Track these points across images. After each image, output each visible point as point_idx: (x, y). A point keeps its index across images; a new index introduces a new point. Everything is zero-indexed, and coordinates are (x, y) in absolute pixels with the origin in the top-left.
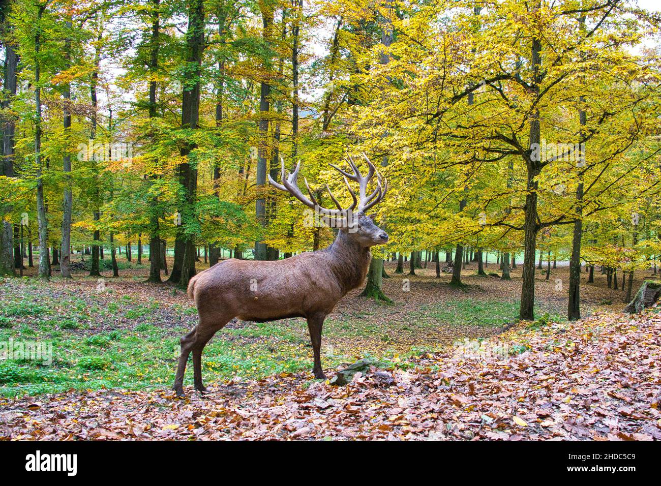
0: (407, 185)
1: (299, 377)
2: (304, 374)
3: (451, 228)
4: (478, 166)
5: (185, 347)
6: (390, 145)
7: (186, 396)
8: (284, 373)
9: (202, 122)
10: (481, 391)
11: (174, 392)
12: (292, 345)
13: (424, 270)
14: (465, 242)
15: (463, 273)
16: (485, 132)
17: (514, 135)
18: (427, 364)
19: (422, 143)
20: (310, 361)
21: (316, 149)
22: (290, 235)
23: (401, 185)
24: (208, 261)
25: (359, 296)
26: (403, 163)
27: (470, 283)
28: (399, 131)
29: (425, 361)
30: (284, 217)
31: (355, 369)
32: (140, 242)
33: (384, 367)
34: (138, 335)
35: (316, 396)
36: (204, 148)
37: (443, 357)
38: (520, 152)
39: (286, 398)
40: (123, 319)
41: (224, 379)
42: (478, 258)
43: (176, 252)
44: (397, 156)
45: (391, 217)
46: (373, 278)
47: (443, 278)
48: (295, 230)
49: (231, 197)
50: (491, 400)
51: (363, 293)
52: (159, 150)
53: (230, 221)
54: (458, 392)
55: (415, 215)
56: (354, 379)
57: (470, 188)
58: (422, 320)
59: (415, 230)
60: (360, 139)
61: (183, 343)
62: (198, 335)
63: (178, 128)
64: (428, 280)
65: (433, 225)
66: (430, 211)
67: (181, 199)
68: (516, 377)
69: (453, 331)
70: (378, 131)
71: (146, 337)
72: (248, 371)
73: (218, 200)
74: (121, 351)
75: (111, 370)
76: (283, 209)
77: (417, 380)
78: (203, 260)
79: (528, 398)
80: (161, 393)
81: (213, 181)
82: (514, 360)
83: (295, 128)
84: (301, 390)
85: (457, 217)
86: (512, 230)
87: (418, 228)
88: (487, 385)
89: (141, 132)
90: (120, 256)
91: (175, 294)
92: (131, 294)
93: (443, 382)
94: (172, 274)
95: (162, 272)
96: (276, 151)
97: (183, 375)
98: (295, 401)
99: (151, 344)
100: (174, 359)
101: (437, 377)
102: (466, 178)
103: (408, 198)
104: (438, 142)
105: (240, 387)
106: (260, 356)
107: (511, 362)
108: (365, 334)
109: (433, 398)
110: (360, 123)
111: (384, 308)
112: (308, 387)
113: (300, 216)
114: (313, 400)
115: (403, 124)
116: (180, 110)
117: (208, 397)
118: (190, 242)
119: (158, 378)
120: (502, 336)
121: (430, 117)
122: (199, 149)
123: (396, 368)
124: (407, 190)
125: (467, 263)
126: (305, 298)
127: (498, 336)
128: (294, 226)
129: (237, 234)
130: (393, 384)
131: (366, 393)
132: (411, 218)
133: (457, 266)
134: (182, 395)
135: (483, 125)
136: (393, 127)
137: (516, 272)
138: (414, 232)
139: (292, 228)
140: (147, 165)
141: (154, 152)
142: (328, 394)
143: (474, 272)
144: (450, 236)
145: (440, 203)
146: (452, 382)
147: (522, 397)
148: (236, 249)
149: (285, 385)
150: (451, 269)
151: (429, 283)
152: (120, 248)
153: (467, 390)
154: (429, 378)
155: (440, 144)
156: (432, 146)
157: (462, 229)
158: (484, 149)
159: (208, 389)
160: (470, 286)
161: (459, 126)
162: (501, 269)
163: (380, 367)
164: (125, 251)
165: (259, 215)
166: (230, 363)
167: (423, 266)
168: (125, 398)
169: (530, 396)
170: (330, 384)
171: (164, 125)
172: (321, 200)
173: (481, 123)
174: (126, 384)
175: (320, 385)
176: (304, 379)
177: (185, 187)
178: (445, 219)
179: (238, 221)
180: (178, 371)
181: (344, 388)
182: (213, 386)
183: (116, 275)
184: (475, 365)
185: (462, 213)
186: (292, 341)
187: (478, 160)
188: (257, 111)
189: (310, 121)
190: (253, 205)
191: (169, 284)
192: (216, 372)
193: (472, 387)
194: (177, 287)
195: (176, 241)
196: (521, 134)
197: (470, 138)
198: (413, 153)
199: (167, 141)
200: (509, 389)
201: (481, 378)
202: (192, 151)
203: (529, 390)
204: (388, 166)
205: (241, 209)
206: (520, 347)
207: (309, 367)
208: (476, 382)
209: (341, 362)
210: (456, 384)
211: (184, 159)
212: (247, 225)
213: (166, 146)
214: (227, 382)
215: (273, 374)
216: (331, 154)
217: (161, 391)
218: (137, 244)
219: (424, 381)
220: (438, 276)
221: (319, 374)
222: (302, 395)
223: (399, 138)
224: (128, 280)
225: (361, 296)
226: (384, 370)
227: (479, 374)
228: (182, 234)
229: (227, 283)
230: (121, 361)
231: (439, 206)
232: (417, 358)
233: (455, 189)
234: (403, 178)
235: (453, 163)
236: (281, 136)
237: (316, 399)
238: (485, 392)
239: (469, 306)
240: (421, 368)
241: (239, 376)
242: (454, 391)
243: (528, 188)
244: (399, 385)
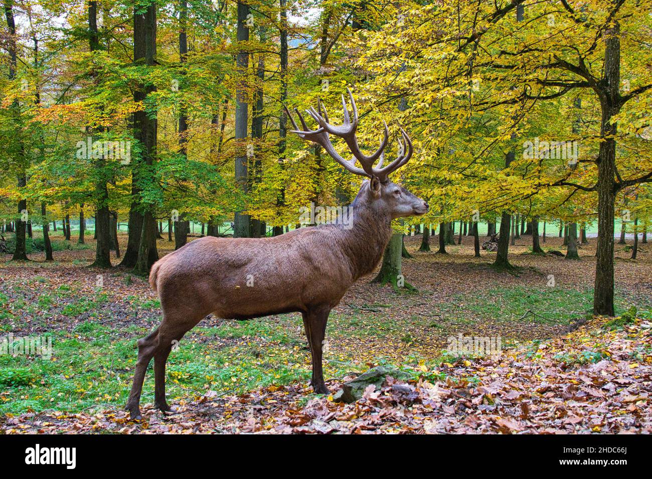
0: (433, 135)
1: (293, 391)
2: (299, 387)
3: (494, 191)
4: (530, 105)
5: (145, 353)
6: (409, 82)
7: (143, 418)
8: (273, 385)
9: (161, 56)
10: (539, 414)
11: (127, 413)
12: (284, 348)
13: (458, 247)
14: (513, 208)
15: (512, 250)
16: (540, 59)
17: (582, 60)
18: (464, 374)
19: (453, 78)
20: (307, 369)
21: (311, 89)
22: (280, 203)
23: (425, 135)
24: (173, 238)
25: (372, 282)
26: (427, 106)
27: (521, 264)
28: (421, 63)
29: (460, 371)
30: (272, 179)
31: (366, 381)
32: (82, 214)
33: (405, 378)
34: (80, 337)
35: (315, 416)
36: (165, 90)
37: (486, 366)
38: (591, 83)
39: (276, 419)
40: (60, 315)
41: (194, 394)
42: (533, 229)
43: (130, 227)
44: (420, 96)
45: (412, 177)
46: (390, 258)
47: (484, 257)
48: (286, 196)
49: (203, 154)
50: (553, 427)
51: (376, 278)
52: (105, 94)
53: (202, 186)
54: (506, 415)
55: (445, 174)
56: (365, 394)
57: (519, 135)
58: (457, 314)
59: (445, 195)
60: (370, 76)
61: (142, 347)
62: (162, 337)
63: (130, 65)
64: (464, 261)
65: (469, 186)
66: (465, 169)
67: (137, 159)
68: (589, 396)
69: (499, 329)
70: (393, 64)
71: (90, 340)
72: (226, 384)
73: (186, 158)
74: (55, 360)
75: (41, 385)
76: (271, 170)
77: (449, 397)
78: (166, 237)
79: (606, 427)
80: (109, 415)
81: (178, 134)
82: (585, 372)
83: (284, 62)
84: (295, 409)
85: (501, 176)
86: (579, 191)
87: (449, 191)
88: (546, 406)
89: (80, 70)
90: (56, 232)
91: (130, 282)
92: (70, 283)
93: (485, 400)
94: (125, 257)
95: (112, 253)
96: (260, 93)
97: (141, 389)
98: (288, 423)
99: (97, 350)
100: (127, 368)
101: (476, 393)
102: (513, 122)
103: (434, 153)
104: (474, 75)
105: (216, 405)
106: (241, 362)
107: (581, 374)
108: (380, 332)
109: (471, 421)
110: (369, 53)
111: (406, 298)
112: (305, 405)
113: (292, 179)
114: (312, 423)
115: (427, 53)
116: (130, 41)
117: (172, 420)
118: (149, 214)
119: (106, 395)
120: (569, 338)
121: (463, 42)
122: (159, 92)
123: (421, 380)
124: (434, 141)
125: (517, 237)
126: (304, 287)
127: (563, 337)
128: (285, 191)
129: (211, 203)
130: (418, 401)
131: (382, 413)
132: (439, 178)
133: (503, 241)
134: (139, 417)
135: (537, 49)
136: (413, 58)
137: (586, 249)
138: (443, 197)
139: (283, 194)
140: (89, 114)
141: (99, 96)
142: (331, 414)
143: (527, 249)
144: (493, 201)
145: (478, 157)
146: (497, 400)
147: (598, 425)
148: (210, 222)
149: (275, 401)
150: (495, 245)
151: (464, 264)
152: (54, 223)
153: (519, 412)
154: (466, 394)
155: (477, 79)
156: (466, 82)
157: (508, 192)
158: (539, 82)
159: (173, 408)
160: (522, 268)
161: (503, 52)
162: (566, 244)
163: (399, 378)
164: (61, 227)
165: (239, 177)
166: (202, 373)
167: (456, 242)
168: (60, 424)
169: (610, 424)
170: (334, 401)
171: (110, 61)
172: (319, 157)
173: (533, 47)
174: (61, 404)
175: (321, 402)
176: (299, 393)
177: (141, 142)
178: (485, 179)
179: (212, 185)
180: (134, 384)
181: (351, 406)
182: (179, 404)
183: (50, 258)
184: (529, 378)
185: (508, 170)
186: (284, 342)
187: (530, 98)
188: (233, 41)
189: (304, 53)
190: (232, 164)
191: (122, 269)
192: (183, 386)
193: (525, 408)
194: (132, 272)
195: (131, 213)
196: (592, 58)
197: (518, 68)
198: (441, 92)
199: (115, 82)
200: (579, 412)
201: (538, 396)
202: (149, 95)
203: (609, 415)
204: (408, 111)
205: (216, 170)
206: (592, 353)
207: (306, 377)
208: (531, 402)
209: (348, 371)
210: (503, 403)
211: (139, 105)
212: (224, 190)
213: (114, 88)
214: (198, 398)
215: (259, 387)
216: (332, 96)
217: (109, 413)
218: (79, 216)
219: (459, 398)
220: (477, 255)
221: (319, 386)
222: (298, 416)
223: (422, 71)
224: (66, 265)
225: (374, 282)
226: (405, 382)
227: (535, 390)
228: (139, 204)
229: (199, 269)
230: (55, 373)
231: (478, 161)
232: (450, 366)
233: (498, 137)
234: (427, 125)
235: (495, 102)
236: (266, 73)
237: (315, 421)
238: (544, 415)
239: (521, 295)
240: (454, 379)
241: (214, 390)
242: (500, 413)
243: (602, 133)
244: (424, 402)
